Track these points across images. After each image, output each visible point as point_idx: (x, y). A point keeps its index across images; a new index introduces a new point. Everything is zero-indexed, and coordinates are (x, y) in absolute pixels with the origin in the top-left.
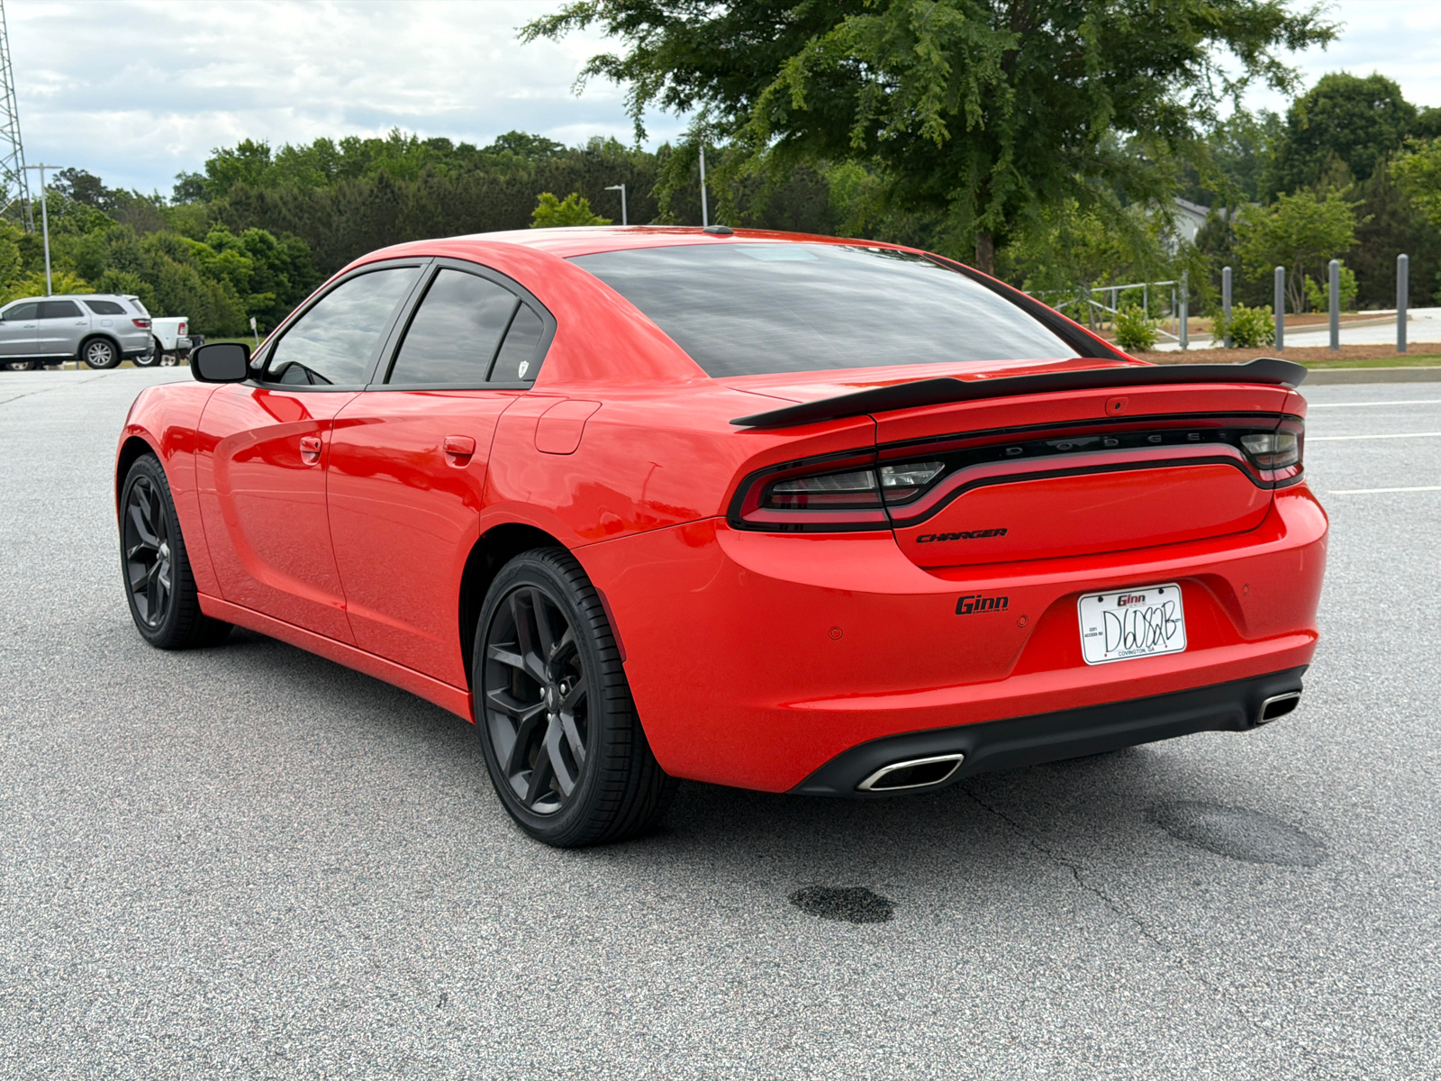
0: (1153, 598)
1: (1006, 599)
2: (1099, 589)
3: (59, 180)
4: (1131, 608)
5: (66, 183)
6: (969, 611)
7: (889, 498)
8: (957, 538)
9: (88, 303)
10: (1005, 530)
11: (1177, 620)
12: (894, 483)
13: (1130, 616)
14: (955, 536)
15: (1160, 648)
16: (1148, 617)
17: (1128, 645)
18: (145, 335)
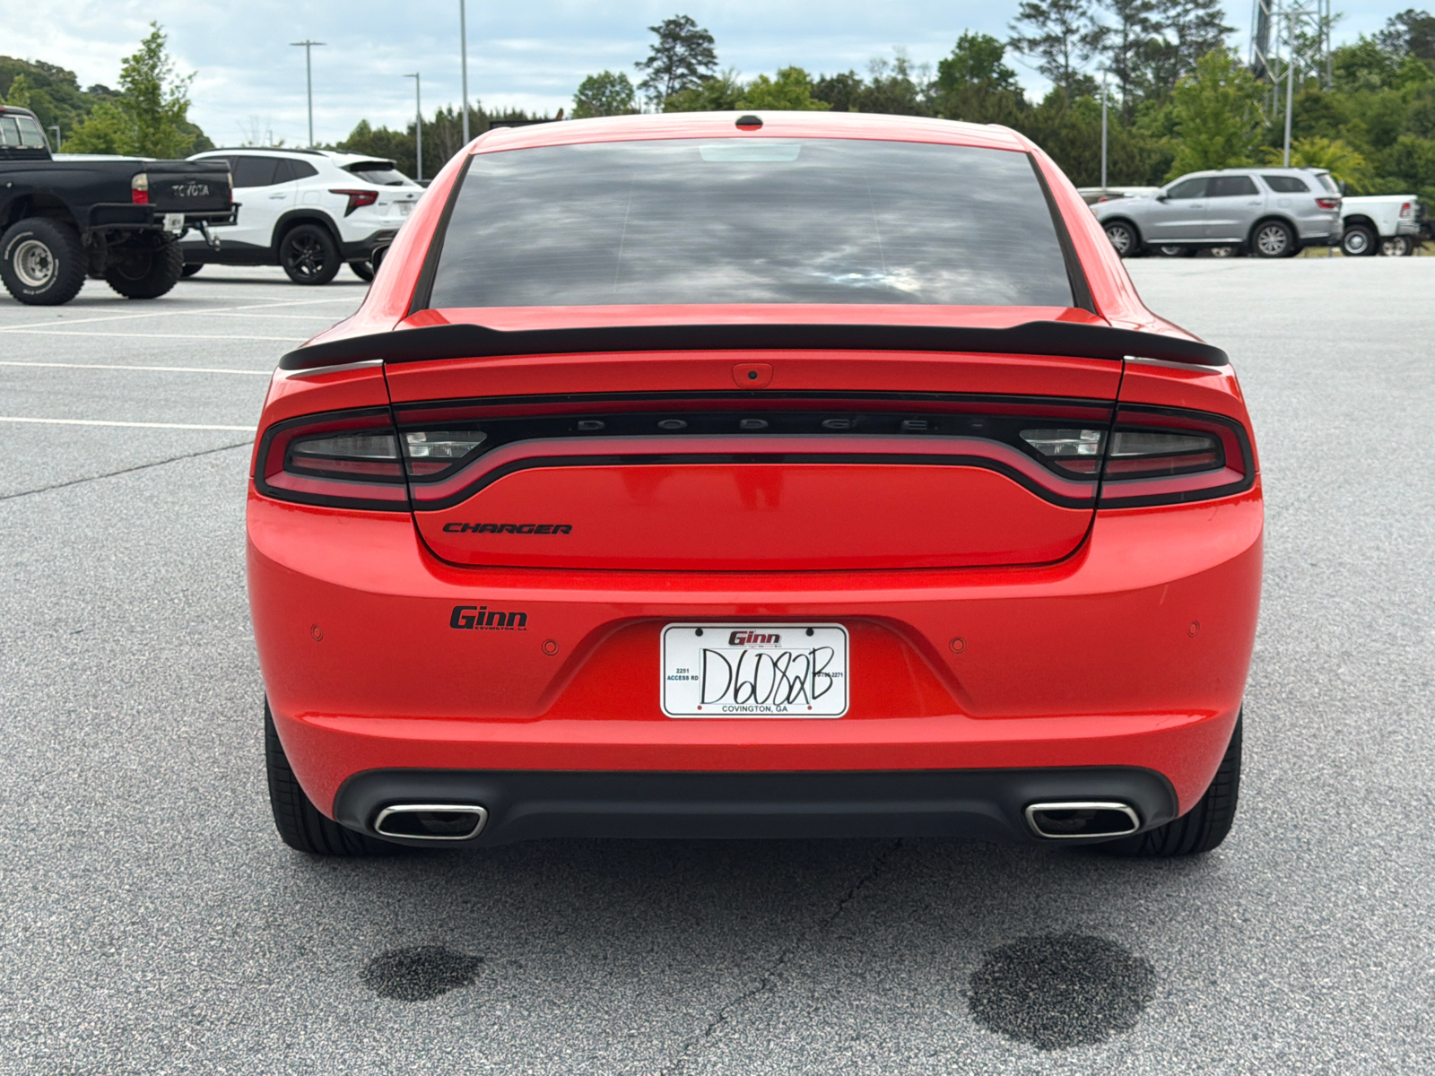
0: (794, 640)
1: (523, 617)
2: (699, 619)
3: (1393, 24)
4: (753, 650)
5: (1402, 28)
6: (469, 624)
7: (415, 472)
8: (500, 531)
9: (1267, 178)
10: (569, 527)
11: (836, 675)
12: (425, 453)
13: (750, 661)
14: (495, 529)
15: (798, 708)
16: (782, 664)
17: (741, 698)
18: (1329, 217)
